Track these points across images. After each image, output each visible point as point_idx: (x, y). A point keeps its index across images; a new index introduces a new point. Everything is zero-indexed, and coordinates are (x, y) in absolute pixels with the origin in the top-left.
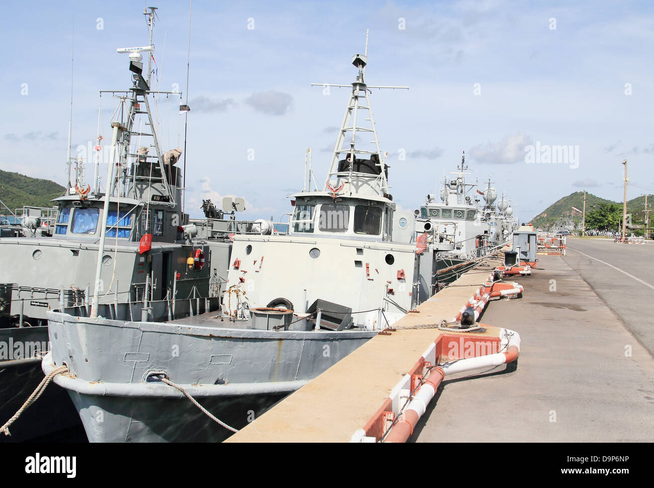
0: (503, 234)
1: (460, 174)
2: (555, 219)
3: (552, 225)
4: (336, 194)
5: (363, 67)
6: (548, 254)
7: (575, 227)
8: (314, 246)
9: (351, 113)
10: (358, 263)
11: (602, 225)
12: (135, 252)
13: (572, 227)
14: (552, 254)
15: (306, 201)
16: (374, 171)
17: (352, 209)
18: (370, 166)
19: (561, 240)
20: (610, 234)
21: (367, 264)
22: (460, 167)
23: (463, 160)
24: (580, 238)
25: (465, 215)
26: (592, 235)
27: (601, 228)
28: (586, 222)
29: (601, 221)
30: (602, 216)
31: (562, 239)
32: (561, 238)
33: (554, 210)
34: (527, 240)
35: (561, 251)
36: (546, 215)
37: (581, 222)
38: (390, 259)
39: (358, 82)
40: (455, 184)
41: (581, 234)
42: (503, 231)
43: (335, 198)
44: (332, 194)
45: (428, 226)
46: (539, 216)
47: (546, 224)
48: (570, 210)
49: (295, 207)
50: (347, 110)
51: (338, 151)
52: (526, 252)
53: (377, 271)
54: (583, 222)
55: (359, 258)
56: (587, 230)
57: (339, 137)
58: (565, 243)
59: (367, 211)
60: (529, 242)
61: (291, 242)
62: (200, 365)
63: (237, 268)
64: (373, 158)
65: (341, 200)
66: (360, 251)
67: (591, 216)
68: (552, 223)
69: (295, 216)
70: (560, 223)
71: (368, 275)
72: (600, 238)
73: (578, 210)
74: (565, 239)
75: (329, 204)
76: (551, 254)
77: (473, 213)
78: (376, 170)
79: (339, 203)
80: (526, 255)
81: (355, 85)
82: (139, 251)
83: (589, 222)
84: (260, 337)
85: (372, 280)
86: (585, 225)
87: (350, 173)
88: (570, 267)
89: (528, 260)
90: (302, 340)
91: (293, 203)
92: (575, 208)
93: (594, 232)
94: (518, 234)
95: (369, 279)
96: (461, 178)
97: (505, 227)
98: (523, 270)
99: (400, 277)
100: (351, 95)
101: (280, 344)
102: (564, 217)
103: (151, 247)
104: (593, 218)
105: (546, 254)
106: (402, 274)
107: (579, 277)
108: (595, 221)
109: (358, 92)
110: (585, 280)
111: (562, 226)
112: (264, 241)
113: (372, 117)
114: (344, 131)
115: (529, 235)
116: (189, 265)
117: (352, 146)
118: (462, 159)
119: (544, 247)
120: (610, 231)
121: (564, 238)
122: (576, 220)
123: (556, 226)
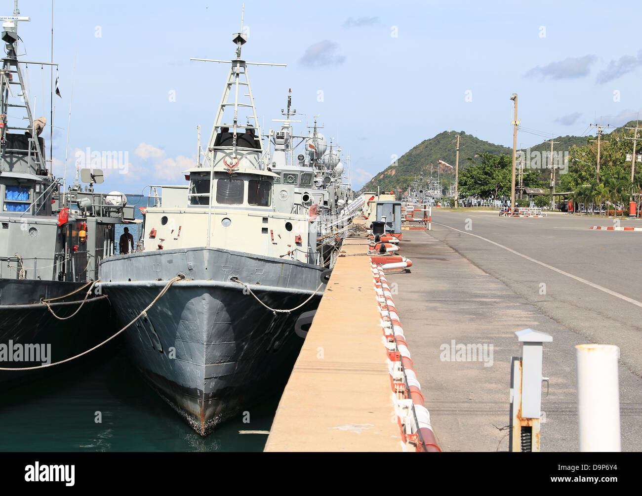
0: (336, 205)
1: (286, 122)
2: (409, 178)
3: (405, 189)
4: (232, 170)
5: (242, 44)
6: (410, 229)
7: (444, 192)
8: (225, 216)
9: (230, 88)
10: (265, 230)
11: (486, 188)
12: (57, 225)
13: (438, 193)
14: (415, 228)
15: (202, 176)
16: (250, 144)
17: (246, 184)
18: (247, 139)
19: (425, 211)
20: (498, 203)
21: (272, 231)
22: (286, 112)
23: (289, 102)
24: (453, 210)
25: (299, 181)
26: (470, 205)
27: (485, 194)
28: (460, 184)
29: (485, 183)
30: (486, 173)
31: (427, 210)
32: (425, 208)
33: (409, 163)
34: (392, 210)
35: (425, 224)
36: (394, 172)
37: (453, 184)
38: (289, 227)
39: (238, 59)
40: (282, 138)
41: (453, 205)
42: (336, 201)
43: (232, 174)
44: (229, 170)
45: (306, 198)
46: (382, 173)
47: (395, 187)
48: (436, 165)
49: (190, 181)
50: (227, 85)
51: (217, 126)
52: (391, 223)
53: (279, 236)
54: (456, 185)
55: (265, 226)
56: (462, 197)
57: (218, 112)
58: (430, 215)
59: (259, 185)
60: (394, 213)
61: (205, 213)
62: (252, 274)
63: (153, 237)
64: (249, 131)
65: (236, 175)
66: (265, 220)
67: (469, 175)
68: (405, 185)
69: (190, 190)
70: (419, 185)
71: (273, 240)
72: (482, 209)
73: (447, 165)
74: (430, 210)
75: (224, 179)
76: (413, 229)
77: (308, 178)
78: (253, 144)
79: (234, 178)
80: (391, 226)
81: (235, 62)
82: (59, 223)
83: (465, 184)
84: (275, 261)
85: (276, 244)
86: (459, 189)
87: (234, 148)
88: (437, 239)
89: (393, 232)
90: (291, 264)
91: (187, 178)
92: (443, 162)
93: (474, 201)
94: (382, 204)
95: (274, 243)
96: (287, 128)
97: (339, 195)
98: (392, 239)
99: (298, 241)
100: (231, 71)
101: (282, 266)
102: (425, 175)
103: (68, 220)
104: (472, 177)
105: (408, 229)
106: (300, 239)
107: (446, 246)
108: (476, 183)
109: (238, 69)
110: (451, 247)
111: (421, 192)
112: (181, 213)
113: (250, 93)
114: (223, 106)
115: (394, 205)
116: (81, 237)
117: (235, 122)
118: (287, 99)
119: (405, 219)
120: (499, 199)
121: (429, 208)
122: (446, 181)
123: (411, 190)
